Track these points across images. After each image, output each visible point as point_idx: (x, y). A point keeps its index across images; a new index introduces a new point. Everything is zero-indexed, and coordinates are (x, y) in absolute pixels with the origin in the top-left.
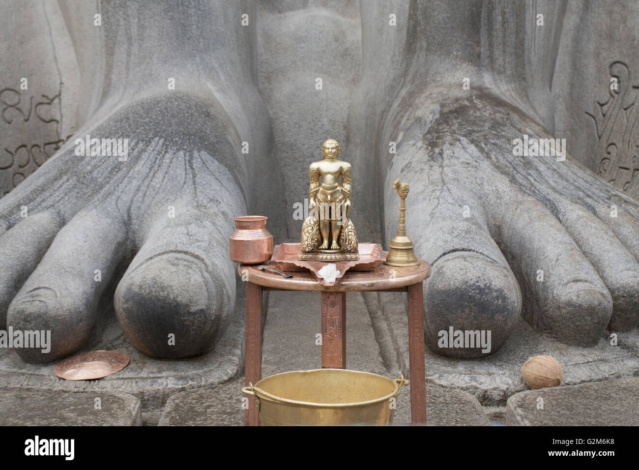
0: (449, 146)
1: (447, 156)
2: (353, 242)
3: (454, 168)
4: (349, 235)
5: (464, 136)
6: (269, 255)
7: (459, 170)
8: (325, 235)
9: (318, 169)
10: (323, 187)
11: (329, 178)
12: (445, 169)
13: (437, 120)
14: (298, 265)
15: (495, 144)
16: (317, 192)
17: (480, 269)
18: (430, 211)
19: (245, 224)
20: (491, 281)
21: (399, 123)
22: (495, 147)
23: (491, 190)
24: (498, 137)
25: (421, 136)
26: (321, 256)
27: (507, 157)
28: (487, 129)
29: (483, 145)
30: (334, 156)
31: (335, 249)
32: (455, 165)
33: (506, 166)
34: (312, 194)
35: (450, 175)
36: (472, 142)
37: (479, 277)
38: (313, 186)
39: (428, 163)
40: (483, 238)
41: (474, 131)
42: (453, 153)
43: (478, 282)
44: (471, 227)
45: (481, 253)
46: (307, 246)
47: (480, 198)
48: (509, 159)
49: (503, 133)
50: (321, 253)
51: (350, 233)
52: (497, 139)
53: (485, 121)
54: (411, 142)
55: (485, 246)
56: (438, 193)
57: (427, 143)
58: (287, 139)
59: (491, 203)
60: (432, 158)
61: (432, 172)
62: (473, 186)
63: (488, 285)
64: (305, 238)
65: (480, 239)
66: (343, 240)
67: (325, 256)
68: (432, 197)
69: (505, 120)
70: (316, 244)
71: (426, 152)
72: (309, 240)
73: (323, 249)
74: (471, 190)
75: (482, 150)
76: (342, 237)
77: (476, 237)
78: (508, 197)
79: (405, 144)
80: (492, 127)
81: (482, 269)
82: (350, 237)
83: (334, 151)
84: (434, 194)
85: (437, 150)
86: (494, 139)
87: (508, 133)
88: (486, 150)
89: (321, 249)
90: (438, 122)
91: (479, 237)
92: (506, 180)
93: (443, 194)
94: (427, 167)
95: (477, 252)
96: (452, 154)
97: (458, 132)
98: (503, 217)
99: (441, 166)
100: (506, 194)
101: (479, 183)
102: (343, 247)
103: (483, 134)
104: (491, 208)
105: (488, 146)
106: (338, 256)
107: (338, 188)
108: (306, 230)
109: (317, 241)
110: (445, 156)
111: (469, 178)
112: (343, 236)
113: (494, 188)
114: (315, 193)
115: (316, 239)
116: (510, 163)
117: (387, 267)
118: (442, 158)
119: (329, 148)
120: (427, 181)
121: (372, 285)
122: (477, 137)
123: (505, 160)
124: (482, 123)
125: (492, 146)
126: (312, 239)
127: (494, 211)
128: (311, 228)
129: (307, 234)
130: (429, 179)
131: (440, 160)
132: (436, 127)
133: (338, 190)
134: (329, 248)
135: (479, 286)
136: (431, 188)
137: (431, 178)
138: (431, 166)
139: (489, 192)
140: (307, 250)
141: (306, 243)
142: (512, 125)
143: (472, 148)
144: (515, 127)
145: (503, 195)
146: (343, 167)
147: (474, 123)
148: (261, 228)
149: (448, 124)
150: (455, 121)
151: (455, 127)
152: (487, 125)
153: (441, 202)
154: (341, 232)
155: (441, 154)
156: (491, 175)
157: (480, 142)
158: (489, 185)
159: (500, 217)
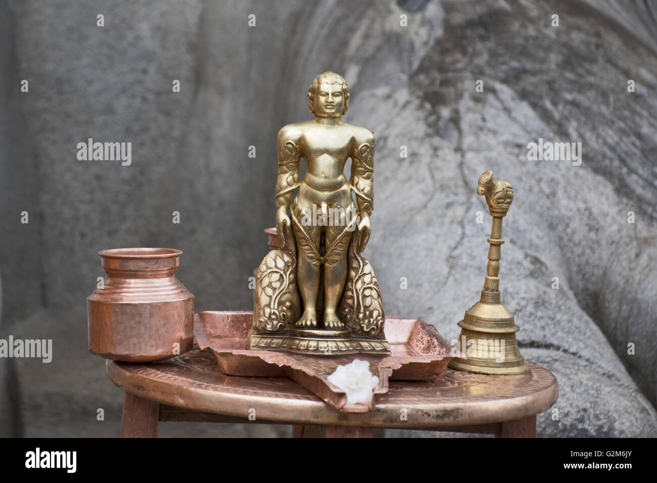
0: (471, 104)
1: (470, 126)
2: (375, 314)
3: (489, 154)
4: (365, 297)
5: (505, 81)
6: (186, 340)
7: (500, 160)
8: (309, 293)
9: (301, 141)
10: (309, 184)
11: (325, 163)
12: (470, 156)
13: (438, 42)
14: (270, 361)
15: (574, 104)
16: (295, 193)
17: (586, 390)
18: (445, 252)
19: (132, 266)
20: (612, 421)
21: (345, 43)
22: (575, 111)
23: (575, 209)
24: (580, 87)
25: (404, 77)
26: (304, 343)
27: (603, 134)
28: (553, 66)
29: (548, 104)
30: (337, 112)
31: (334, 328)
32: (489, 148)
33: (604, 156)
34: (282, 199)
35: (481, 170)
36: (524, 95)
37: (585, 410)
38: (286, 180)
39: (427, 140)
40: (575, 320)
41: (525, 71)
42: (484, 120)
43: (581, 420)
44: (545, 293)
45: (574, 354)
46: (270, 318)
47: (552, 227)
48: (609, 140)
49: (591, 79)
50: (303, 335)
51: (367, 292)
52: (580, 91)
53: (548, 49)
54: (382, 91)
55: (581, 337)
56: (459, 211)
57: (420, 93)
58: (49, 67)
59: (577, 238)
60: (436, 129)
61: (438, 162)
62: (532, 197)
63: (605, 430)
64: (264, 300)
65: (569, 321)
66: (352, 307)
67: (313, 344)
68: (447, 220)
69: (593, 47)
70: (289, 314)
71: (421, 114)
72: (274, 305)
73: (307, 327)
74: (532, 208)
75: (546, 116)
76: (350, 301)
77: (559, 316)
78: (615, 228)
79: (365, 93)
80: (566, 64)
81: (592, 392)
82: (368, 301)
83: (338, 100)
84: (450, 213)
85: (445, 112)
86: (570, 92)
87: (602, 78)
88: (557, 115)
89: (302, 327)
90: (441, 47)
91: (565, 317)
92: (608, 189)
93: (471, 213)
94: (424, 151)
95: (565, 351)
96: (480, 123)
97: (488, 71)
98: (605, 274)
99: (459, 149)
100: (609, 219)
101: (547, 190)
102: (351, 324)
103: (545, 77)
104: (578, 250)
105: (561, 107)
106: (343, 345)
107: (345, 187)
108: (266, 281)
109: (289, 308)
110: (464, 125)
111: (524, 178)
112: (352, 297)
113: (582, 206)
114: (288, 196)
115: (288, 304)
116: (613, 149)
117: (457, 374)
118: (460, 131)
119: (327, 94)
120: (429, 182)
121: (446, 413)
122: (534, 85)
123: (601, 141)
124: (541, 54)
125: (569, 107)
126: (281, 303)
127: (584, 259)
128: (277, 276)
129: (269, 291)
130: (433, 177)
131: (455, 134)
132: (437, 58)
133: (344, 192)
134: (321, 325)
135: (586, 431)
136: (441, 198)
137: (438, 176)
138: (436, 149)
139: (570, 214)
140: (269, 327)
141: (267, 311)
142: (610, 61)
143: (524, 110)
144: (615, 65)
145: (602, 223)
146: (358, 139)
147: (524, 53)
148: (169, 275)
149: (464, 53)
150: (479, 46)
151: (482, 60)
152: (554, 59)
153: (468, 231)
154: (345, 289)
155: (455, 120)
156: (571, 174)
157: (541, 97)
158: (569, 198)
159: (599, 272)
